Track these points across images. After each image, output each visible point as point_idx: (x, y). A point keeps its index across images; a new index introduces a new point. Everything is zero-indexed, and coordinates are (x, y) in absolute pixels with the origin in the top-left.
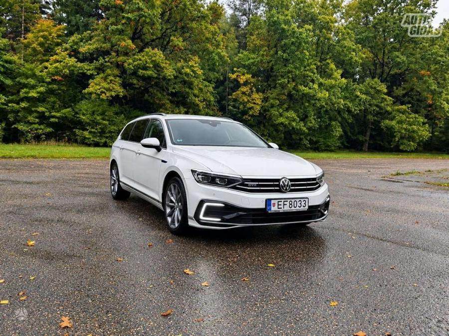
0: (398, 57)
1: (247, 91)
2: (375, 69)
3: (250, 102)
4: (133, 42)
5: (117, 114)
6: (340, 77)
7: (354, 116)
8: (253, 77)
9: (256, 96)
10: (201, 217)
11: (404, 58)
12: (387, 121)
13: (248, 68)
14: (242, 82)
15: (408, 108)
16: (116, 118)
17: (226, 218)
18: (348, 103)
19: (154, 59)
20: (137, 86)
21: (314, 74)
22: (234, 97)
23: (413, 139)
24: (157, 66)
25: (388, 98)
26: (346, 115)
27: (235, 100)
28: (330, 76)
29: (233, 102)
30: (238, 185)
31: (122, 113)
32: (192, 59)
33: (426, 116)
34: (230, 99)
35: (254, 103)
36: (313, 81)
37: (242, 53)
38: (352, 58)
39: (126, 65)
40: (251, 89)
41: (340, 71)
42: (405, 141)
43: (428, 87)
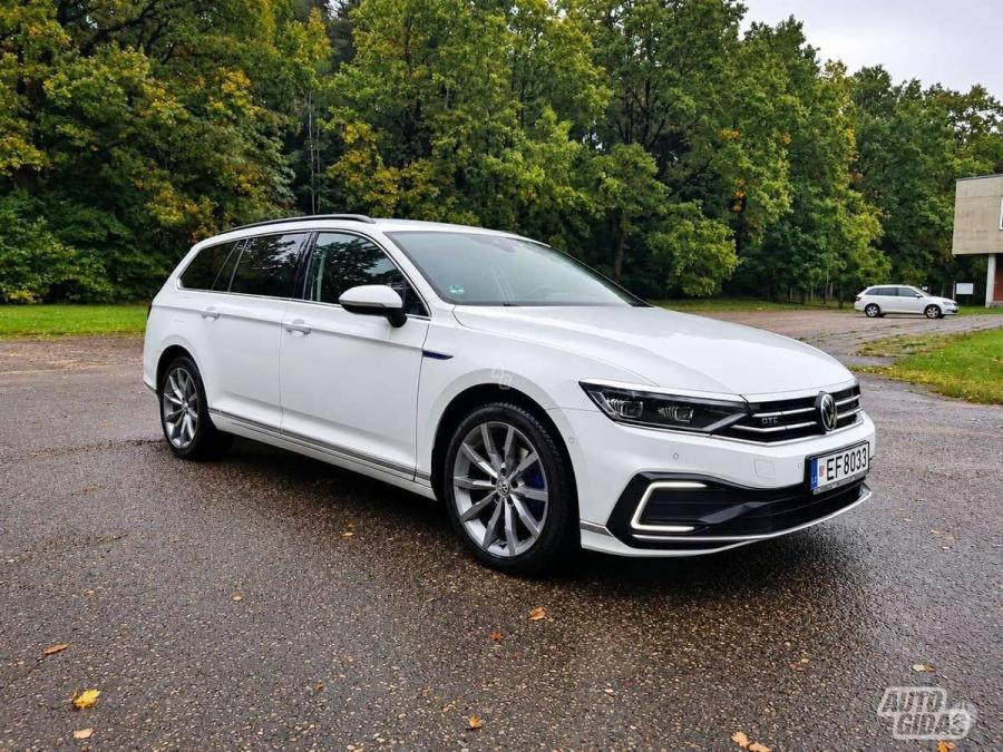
0: (678, 98)
1: (362, 162)
2: (629, 123)
3: (371, 189)
4: (63, 25)
5: (23, 213)
6: (566, 138)
7: (593, 223)
8: (374, 130)
9: (384, 174)
10: (635, 524)
11: (688, 100)
12: (659, 235)
13: (362, 107)
14: (349, 139)
15: (698, 206)
16: (22, 225)
17: (710, 522)
18: (582, 196)
19: (126, 73)
20: (78, 143)
21: (513, 128)
22: (331, 176)
23: (708, 273)
24: (133, 92)
25: (660, 185)
26: (578, 222)
27: (333, 183)
28: (544, 135)
29: (330, 186)
30: (738, 422)
31: (38, 211)
32: (228, 78)
33: (732, 224)
34: (322, 181)
35: (382, 192)
36: (509, 144)
37: (345, 72)
38: (588, 96)
39: (48, 85)
40: (373, 157)
41: (566, 124)
42: (693, 276)
43: (735, 164)
